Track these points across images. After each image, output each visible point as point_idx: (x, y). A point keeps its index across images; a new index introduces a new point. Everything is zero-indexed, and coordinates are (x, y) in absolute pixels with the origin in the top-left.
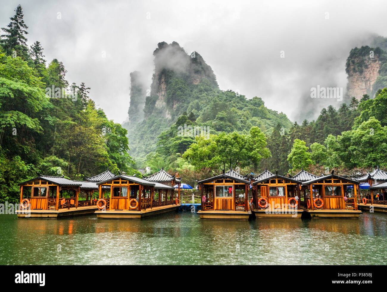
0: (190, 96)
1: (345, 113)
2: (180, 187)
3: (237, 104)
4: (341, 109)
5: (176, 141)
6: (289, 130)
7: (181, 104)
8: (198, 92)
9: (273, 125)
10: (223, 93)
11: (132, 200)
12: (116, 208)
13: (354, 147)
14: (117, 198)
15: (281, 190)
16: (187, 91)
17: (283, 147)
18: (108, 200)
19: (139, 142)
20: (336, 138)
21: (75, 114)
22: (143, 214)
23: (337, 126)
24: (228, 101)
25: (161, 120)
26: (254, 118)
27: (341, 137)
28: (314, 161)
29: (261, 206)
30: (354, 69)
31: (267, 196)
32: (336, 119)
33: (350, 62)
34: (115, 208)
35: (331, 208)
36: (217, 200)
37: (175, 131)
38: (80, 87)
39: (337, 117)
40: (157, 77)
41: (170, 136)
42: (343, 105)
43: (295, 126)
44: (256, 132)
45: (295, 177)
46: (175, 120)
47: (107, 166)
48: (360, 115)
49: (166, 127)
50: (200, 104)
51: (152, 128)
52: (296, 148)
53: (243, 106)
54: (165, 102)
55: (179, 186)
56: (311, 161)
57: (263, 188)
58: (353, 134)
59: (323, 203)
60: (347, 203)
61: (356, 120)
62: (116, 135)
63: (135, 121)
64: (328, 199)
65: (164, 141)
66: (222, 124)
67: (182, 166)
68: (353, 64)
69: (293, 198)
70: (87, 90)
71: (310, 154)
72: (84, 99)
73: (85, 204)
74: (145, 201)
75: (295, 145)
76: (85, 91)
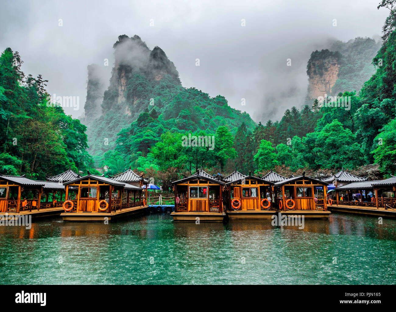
0: (151, 92)
1: (307, 115)
2: (148, 188)
3: (201, 102)
4: (304, 110)
5: (137, 139)
6: (254, 130)
7: (142, 100)
8: (160, 89)
9: (236, 124)
10: (186, 90)
11: (102, 201)
12: (84, 209)
13: (319, 148)
14: (85, 200)
15: (254, 191)
16: (149, 87)
17: (247, 148)
18: (75, 201)
19: (96, 140)
20: (301, 139)
21: (30, 109)
22: (113, 216)
23: (300, 127)
24: (191, 99)
25: (120, 116)
26: (218, 117)
27: (306, 139)
28: (280, 162)
29: (235, 207)
30: (315, 72)
31: (241, 197)
32: (299, 120)
33: (311, 64)
34: (82, 210)
35: (303, 209)
36: (191, 201)
37: (136, 129)
38: (37, 79)
39: (300, 118)
40: (117, 71)
41: (131, 134)
42: (306, 107)
43: (259, 127)
44: (223, 132)
45: (264, 178)
46: (135, 117)
47: (65, 165)
48: (322, 117)
49: (125, 124)
50: (162, 101)
51: (111, 125)
52: (263, 149)
53: (207, 105)
54: (125, 98)
55: (146, 187)
56: (277, 162)
57: (236, 189)
58: (317, 135)
59: (294, 204)
60: (317, 204)
61: (319, 121)
62: (74, 132)
63: (91, 116)
64: (299, 200)
65: (124, 138)
66: (184, 122)
67: (143, 165)
68: (313, 67)
69: (266, 199)
70: (44, 83)
71: (276, 155)
72: (40, 92)
73: (47, 205)
74: (115, 202)
75: (261, 146)
76: (43, 84)
